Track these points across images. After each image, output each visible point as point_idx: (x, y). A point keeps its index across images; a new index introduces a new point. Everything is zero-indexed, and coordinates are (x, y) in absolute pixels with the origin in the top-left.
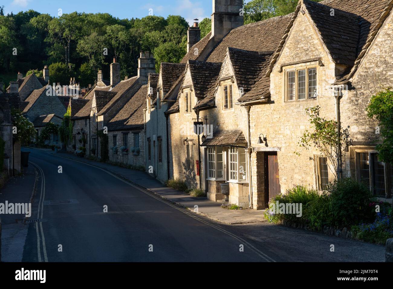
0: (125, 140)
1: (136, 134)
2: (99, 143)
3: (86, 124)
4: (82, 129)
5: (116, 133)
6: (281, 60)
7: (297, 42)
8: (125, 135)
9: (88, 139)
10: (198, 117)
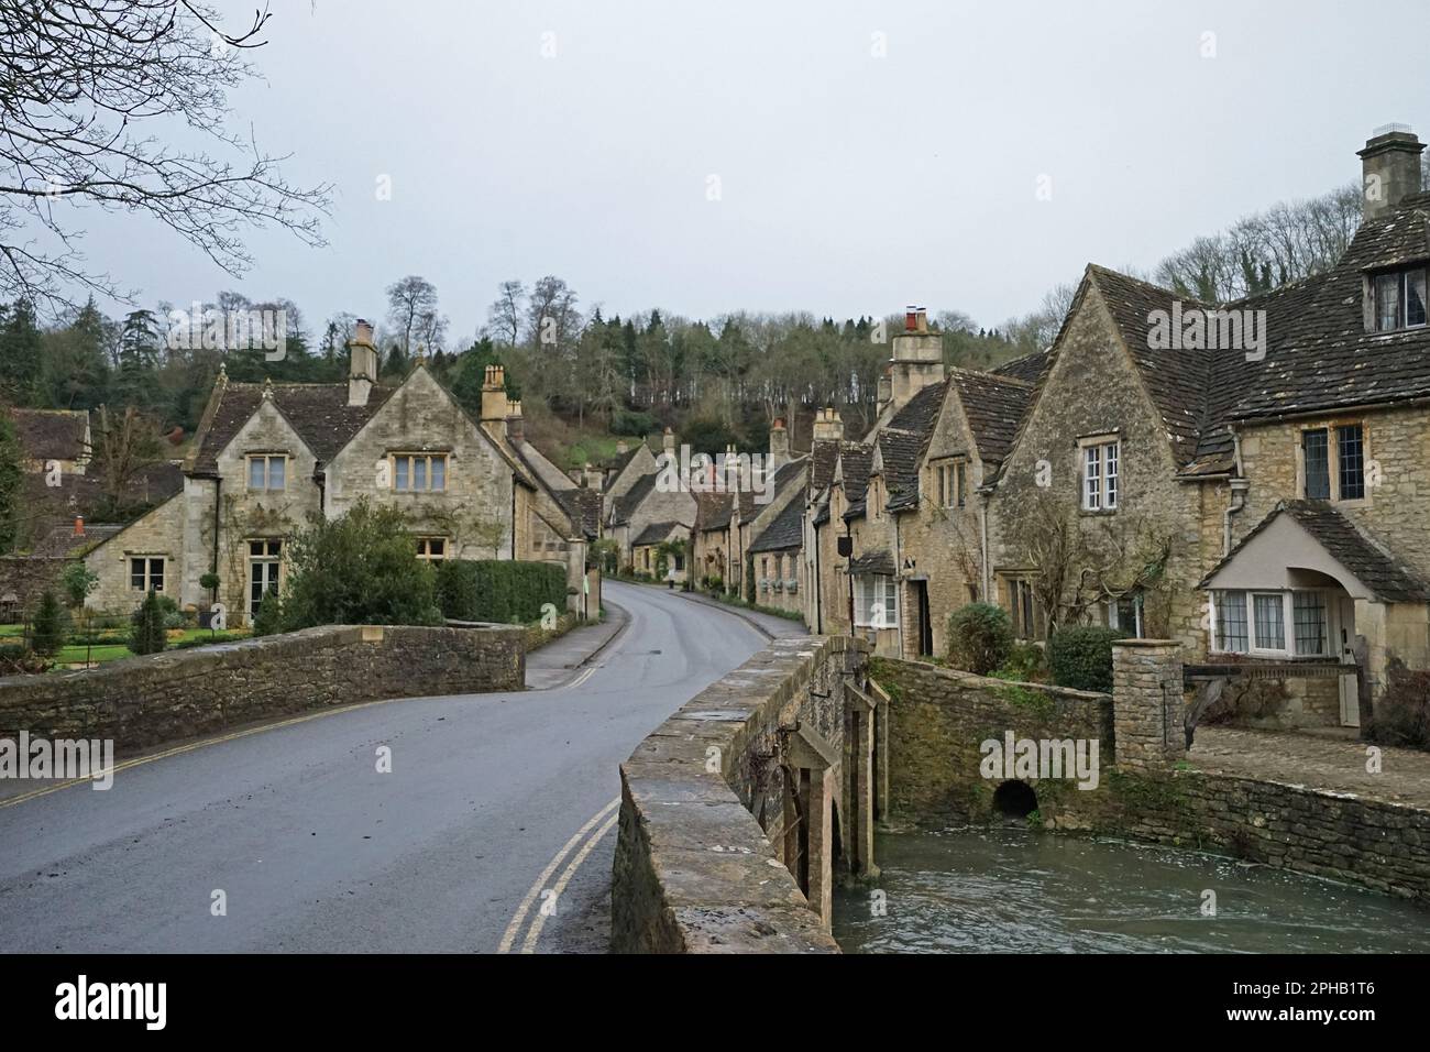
0: (778, 567)
1: (793, 556)
2: (744, 574)
3: (724, 542)
4: (718, 550)
5: (766, 555)
6: (932, 451)
7: (947, 428)
8: (779, 558)
9: (728, 567)
10: (849, 529)
